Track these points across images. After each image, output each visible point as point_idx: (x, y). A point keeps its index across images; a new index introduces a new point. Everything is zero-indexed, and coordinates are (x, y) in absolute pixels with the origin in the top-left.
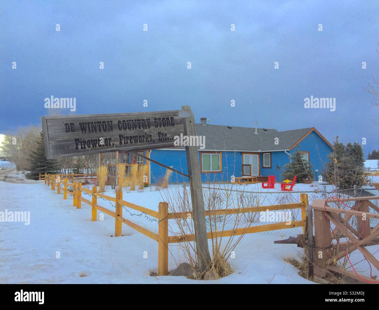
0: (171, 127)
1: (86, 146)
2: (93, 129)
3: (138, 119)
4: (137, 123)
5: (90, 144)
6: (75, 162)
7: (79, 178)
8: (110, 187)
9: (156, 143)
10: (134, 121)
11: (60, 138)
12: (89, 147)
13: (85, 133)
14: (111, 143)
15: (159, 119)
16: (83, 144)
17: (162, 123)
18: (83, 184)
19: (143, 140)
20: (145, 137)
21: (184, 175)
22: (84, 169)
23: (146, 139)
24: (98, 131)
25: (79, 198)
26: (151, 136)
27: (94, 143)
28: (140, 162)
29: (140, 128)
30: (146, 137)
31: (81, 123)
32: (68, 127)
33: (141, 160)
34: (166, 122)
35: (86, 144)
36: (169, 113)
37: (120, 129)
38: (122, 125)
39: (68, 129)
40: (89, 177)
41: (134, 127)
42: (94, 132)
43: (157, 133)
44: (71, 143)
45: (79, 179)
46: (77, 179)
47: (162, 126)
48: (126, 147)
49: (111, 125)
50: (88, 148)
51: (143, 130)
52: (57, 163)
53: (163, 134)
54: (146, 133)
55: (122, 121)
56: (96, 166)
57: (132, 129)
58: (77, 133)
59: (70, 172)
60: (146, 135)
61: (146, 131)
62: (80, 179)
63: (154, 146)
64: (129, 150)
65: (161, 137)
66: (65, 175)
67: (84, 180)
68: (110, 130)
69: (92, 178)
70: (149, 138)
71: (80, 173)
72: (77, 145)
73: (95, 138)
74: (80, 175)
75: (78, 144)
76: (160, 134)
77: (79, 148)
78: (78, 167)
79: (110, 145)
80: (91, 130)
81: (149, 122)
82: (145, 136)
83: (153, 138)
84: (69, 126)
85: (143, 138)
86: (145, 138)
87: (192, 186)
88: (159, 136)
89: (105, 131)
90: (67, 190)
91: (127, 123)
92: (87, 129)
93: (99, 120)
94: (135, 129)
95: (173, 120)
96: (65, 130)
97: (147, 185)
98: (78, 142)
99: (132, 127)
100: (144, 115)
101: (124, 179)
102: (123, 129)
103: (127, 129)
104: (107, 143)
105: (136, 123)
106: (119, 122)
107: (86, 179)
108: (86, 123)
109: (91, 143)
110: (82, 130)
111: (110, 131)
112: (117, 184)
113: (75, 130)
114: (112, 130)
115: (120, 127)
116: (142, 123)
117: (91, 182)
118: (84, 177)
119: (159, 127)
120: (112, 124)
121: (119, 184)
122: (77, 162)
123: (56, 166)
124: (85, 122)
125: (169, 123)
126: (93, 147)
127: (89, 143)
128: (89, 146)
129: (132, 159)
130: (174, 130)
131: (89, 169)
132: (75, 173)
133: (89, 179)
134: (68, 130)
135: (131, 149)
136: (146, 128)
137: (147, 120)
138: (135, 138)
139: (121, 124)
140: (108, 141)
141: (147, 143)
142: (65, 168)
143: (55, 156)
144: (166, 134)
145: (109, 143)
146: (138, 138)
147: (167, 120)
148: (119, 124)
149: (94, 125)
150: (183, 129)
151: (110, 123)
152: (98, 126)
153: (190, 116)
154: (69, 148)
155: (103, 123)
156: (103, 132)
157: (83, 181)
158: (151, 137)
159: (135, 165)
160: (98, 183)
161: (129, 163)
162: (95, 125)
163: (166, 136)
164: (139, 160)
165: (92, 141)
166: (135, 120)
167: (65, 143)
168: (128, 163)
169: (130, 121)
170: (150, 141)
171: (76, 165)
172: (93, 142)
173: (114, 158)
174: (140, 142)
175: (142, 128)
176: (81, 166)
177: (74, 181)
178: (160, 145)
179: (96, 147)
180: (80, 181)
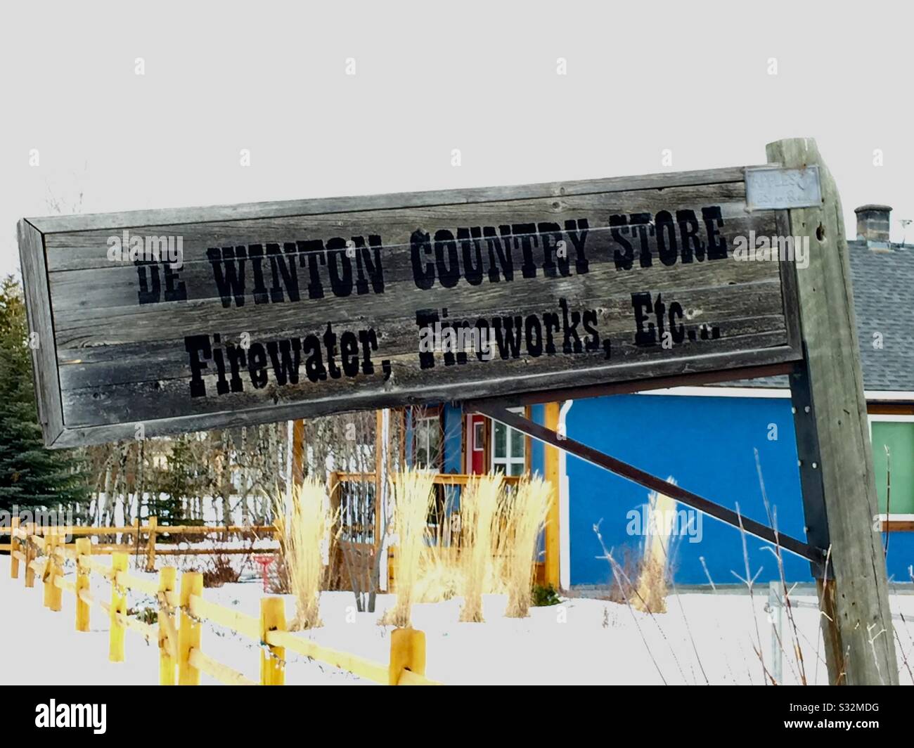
0: (706, 262)
1: (245, 376)
2: (281, 282)
3: (520, 223)
4: (517, 246)
5: (263, 362)
6: (161, 461)
7: (183, 546)
8: (348, 597)
9: (621, 357)
10: (498, 232)
11: (112, 332)
12: (260, 381)
13: (240, 303)
14: (377, 361)
15: (639, 219)
16: (227, 363)
17: (652, 240)
18: (209, 580)
19: (550, 338)
20: (561, 325)
21: (784, 541)
22: (207, 500)
23: (566, 338)
24: (304, 293)
25: (188, 659)
26: (591, 316)
27: (286, 357)
28: (509, 460)
29: (529, 272)
30: (566, 322)
31: (217, 251)
32: (148, 275)
33: (516, 453)
34: (678, 238)
35: (243, 364)
36: (698, 181)
37: (423, 281)
38: (432, 258)
39: (149, 282)
40: (236, 543)
41: (498, 265)
42: (287, 298)
43: (629, 297)
44: (165, 363)
45: (180, 552)
46: (173, 552)
47: (656, 261)
48: (455, 380)
49: (373, 258)
50: (256, 387)
51: (548, 286)
52: (68, 464)
53: (660, 308)
54: (563, 302)
55: (432, 236)
56: (270, 482)
57: (486, 278)
58: (195, 307)
59: (134, 513)
60: (565, 312)
61: (566, 287)
62: (188, 552)
63: (612, 376)
64: (468, 396)
65: (651, 325)
66: (108, 530)
67: (207, 557)
68: (370, 286)
69: (251, 551)
70: (580, 327)
71: (188, 522)
72: (197, 368)
73: (288, 334)
74: (190, 529)
75: (204, 365)
76: (644, 308)
77: (207, 386)
78: (178, 485)
79: (368, 367)
80: (271, 286)
81: (584, 235)
82: (561, 320)
83: (603, 330)
84: (157, 268)
85: (549, 331)
86: (557, 330)
87: (829, 606)
88: (640, 318)
89: (342, 289)
90: (124, 612)
91: (459, 245)
92: (250, 284)
93: (313, 231)
94: (502, 278)
95: (715, 221)
96: (138, 288)
97: (552, 593)
98: (200, 353)
99: (486, 267)
100: (550, 201)
101: (421, 558)
102: (437, 281)
103: (462, 282)
104: (356, 360)
105: (508, 245)
106: (418, 239)
107: (219, 552)
108: (241, 250)
109: (268, 358)
110: (223, 292)
111: (367, 291)
112: (383, 587)
113: (188, 288)
114: (379, 289)
115: (424, 271)
116: (541, 245)
117: (246, 572)
118: (206, 545)
119: (636, 264)
120: (377, 252)
121: (396, 584)
122: (168, 457)
123: (65, 481)
124: (235, 244)
125: (696, 240)
126: (281, 380)
127: (257, 359)
128: (258, 374)
129: (464, 446)
130: (726, 284)
131: (233, 500)
132: (160, 522)
133: (236, 552)
134: (150, 290)
135: (481, 393)
136: (565, 273)
137: (570, 225)
138: (503, 331)
139: (428, 250)
140: (360, 345)
141: (572, 357)
142: (111, 494)
143: (87, 430)
144: (676, 308)
145: (361, 361)
146: (523, 329)
147: (683, 227)
148: (415, 250)
149: (287, 261)
150: (773, 276)
151: (367, 245)
152: (303, 264)
153: (813, 199)
154: (157, 385)
155: (328, 247)
156: (332, 295)
157: (206, 564)
158: (591, 324)
159: (484, 480)
160: (284, 575)
161: (448, 469)
162: (292, 259)
163: (681, 316)
164: (500, 454)
165: (272, 346)
166: (504, 229)
167: (137, 360)
168: (443, 471)
169: (476, 232)
170: (589, 345)
171: (168, 474)
172: (280, 356)
173: (365, 442)
174: (534, 351)
175: (540, 272)
176: (190, 481)
177: (158, 562)
178: (645, 368)
179: (295, 379)
180: (188, 567)
